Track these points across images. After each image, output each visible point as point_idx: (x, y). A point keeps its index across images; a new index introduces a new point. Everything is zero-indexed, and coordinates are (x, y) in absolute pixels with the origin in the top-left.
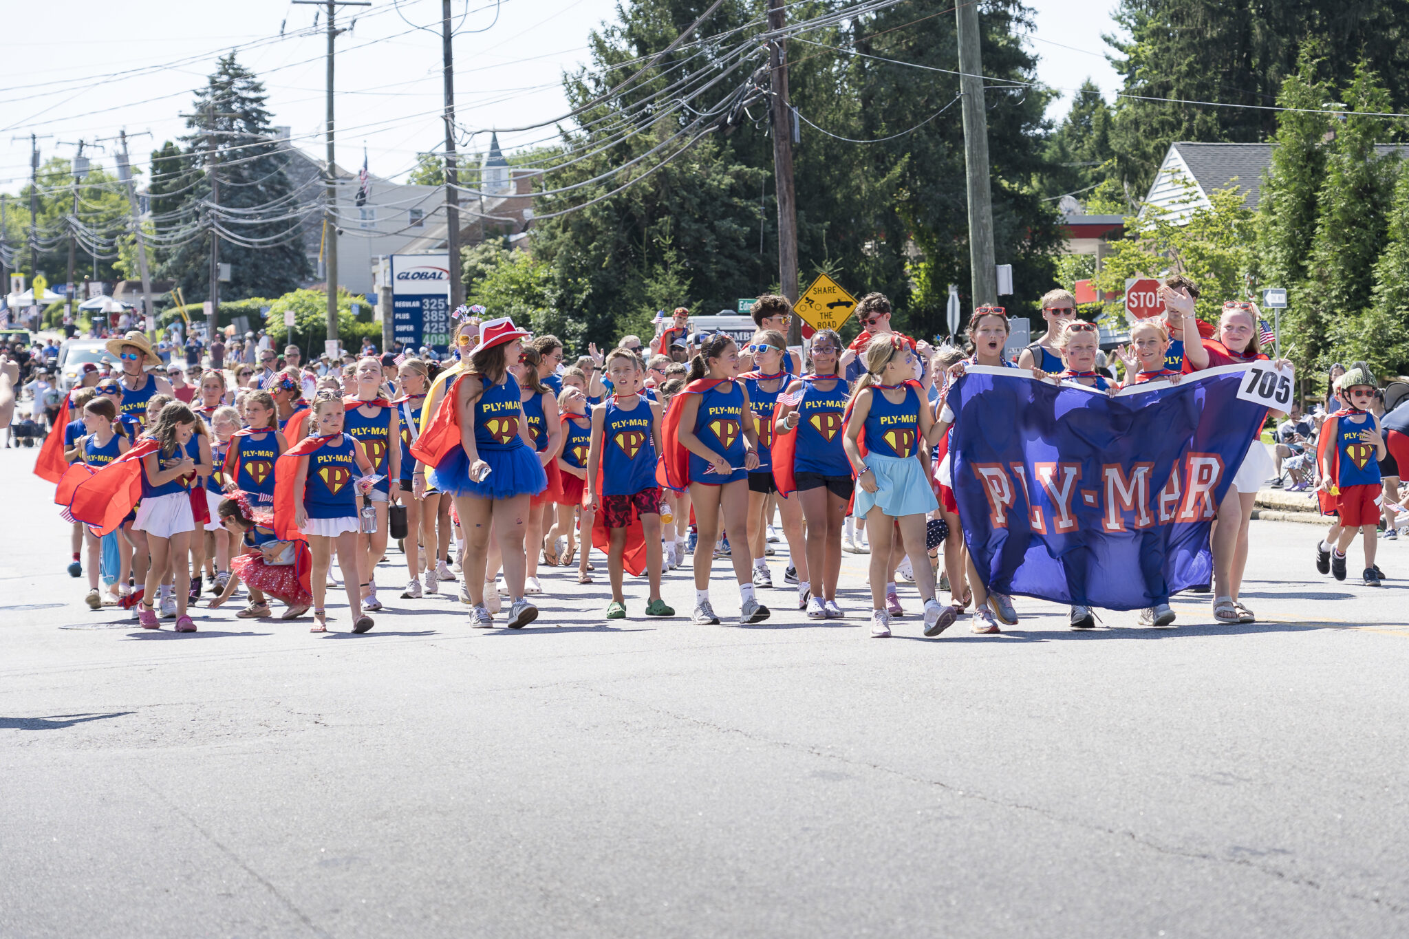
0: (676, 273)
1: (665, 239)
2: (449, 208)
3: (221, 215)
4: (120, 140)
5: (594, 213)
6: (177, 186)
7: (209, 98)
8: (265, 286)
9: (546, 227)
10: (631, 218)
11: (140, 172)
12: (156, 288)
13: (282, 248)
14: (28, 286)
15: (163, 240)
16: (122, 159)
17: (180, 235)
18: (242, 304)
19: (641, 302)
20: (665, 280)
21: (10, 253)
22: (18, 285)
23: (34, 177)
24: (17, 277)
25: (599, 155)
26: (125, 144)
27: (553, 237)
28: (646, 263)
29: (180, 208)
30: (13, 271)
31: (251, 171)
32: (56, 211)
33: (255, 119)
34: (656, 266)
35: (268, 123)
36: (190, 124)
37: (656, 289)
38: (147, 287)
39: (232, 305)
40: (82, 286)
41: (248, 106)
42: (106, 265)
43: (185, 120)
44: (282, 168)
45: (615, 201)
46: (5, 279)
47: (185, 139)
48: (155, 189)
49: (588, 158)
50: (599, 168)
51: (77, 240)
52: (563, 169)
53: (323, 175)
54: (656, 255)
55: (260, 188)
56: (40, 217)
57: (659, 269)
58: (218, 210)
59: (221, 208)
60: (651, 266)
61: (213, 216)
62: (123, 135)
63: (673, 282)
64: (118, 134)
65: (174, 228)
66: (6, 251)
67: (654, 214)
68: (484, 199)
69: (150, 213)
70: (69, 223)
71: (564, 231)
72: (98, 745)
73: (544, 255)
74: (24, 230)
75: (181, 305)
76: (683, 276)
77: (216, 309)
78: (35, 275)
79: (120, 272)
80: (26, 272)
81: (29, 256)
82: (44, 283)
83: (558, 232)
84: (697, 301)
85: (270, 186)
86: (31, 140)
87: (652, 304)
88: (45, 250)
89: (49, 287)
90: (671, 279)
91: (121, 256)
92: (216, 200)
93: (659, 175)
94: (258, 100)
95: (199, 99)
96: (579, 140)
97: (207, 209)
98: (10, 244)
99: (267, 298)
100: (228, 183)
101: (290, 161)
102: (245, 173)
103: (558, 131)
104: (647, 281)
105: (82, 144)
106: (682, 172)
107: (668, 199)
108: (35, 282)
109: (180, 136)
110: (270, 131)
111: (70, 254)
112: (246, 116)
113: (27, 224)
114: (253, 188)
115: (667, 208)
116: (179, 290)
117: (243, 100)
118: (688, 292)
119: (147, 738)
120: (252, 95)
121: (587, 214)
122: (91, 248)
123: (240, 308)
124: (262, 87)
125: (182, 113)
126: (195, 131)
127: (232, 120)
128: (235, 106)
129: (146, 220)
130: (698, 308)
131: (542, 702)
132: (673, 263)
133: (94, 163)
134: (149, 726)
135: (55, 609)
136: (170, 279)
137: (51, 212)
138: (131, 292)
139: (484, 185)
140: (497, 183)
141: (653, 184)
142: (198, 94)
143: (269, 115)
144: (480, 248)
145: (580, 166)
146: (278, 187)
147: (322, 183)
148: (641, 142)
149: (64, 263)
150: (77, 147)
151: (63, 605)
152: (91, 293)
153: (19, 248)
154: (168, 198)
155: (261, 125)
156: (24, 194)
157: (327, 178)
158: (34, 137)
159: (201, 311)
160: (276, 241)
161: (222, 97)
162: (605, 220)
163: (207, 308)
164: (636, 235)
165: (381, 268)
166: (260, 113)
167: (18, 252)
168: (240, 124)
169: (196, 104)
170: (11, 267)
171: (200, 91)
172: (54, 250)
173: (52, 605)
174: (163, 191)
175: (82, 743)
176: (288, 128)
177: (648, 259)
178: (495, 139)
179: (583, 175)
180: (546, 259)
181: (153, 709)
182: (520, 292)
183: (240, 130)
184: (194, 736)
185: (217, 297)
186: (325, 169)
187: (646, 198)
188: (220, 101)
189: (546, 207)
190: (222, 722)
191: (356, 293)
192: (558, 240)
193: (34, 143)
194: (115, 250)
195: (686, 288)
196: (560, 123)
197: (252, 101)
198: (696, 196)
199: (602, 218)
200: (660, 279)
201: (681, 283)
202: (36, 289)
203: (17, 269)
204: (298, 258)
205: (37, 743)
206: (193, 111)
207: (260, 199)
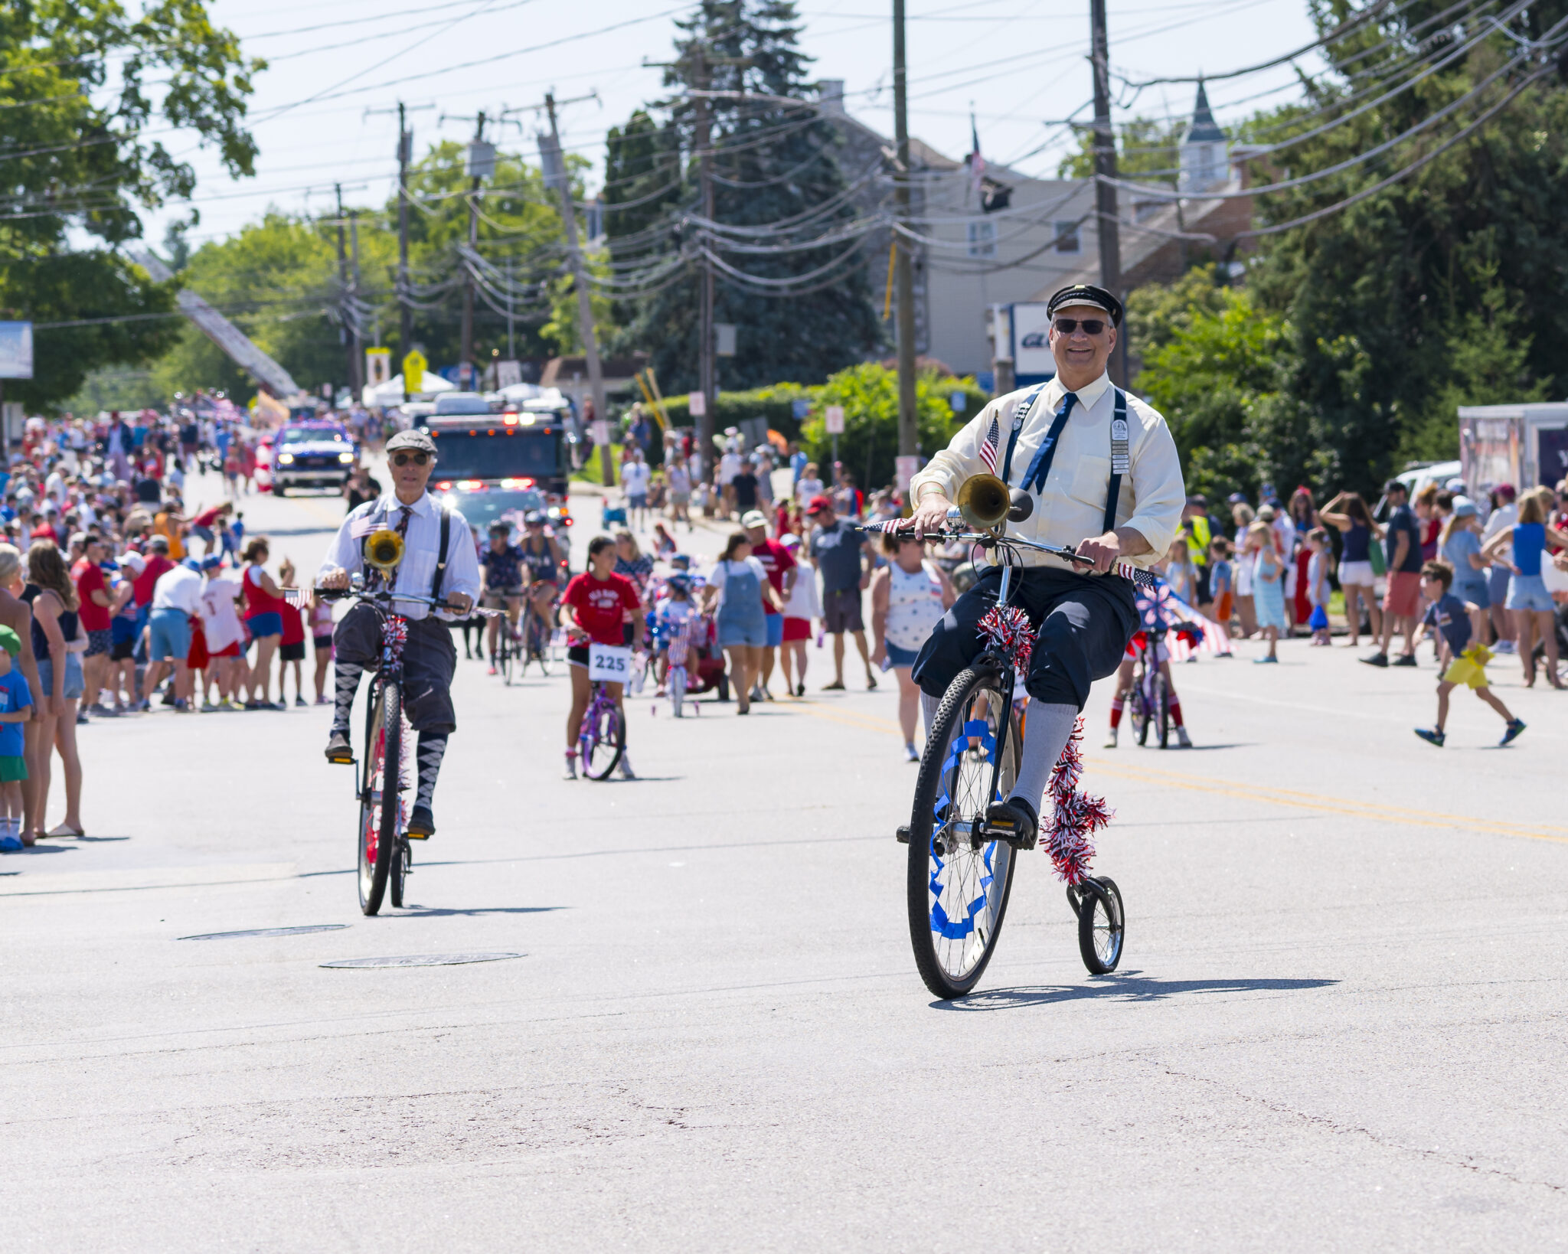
0: (1506, 326)
1: (1484, 265)
2: (1101, 221)
3: (718, 240)
4: (545, 111)
5: (1361, 222)
6: (646, 189)
7: (701, 33)
8: (803, 362)
9: (1277, 249)
10: (1426, 230)
11: (588, 165)
12: (611, 370)
13: (829, 294)
14: (396, 369)
15: (624, 285)
16: (549, 145)
17: (656, 273)
18: (761, 395)
19: (1443, 383)
20: (1484, 339)
21: (367, 312)
22: (378, 369)
23: (404, 177)
24: (377, 355)
25: (1365, 117)
26: (552, 117)
27: (1287, 266)
28: (1453, 311)
29: (653, 227)
30: (368, 344)
31: (775, 160)
32: (445, 237)
33: (780, 66)
34: (1469, 315)
35: (803, 73)
36: (669, 79)
37: (1468, 355)
38: (594, 368)
39: (744, 397)
40: (490, 371)
41: (768, 46)
42: (529, 330)
43: (659, 73)
44: (827, 150)
45: (1398, 201)
46: (358, 357)
47: (659, 105)
48: (612, 194)
49: (1347, 124)
50: (1368, 142)
51: (477, 288)
52: (1304, 146)
53: (887, 166)
54: (1470, 299)
55: (793, 189)
56: (416, 249)
57: (1476, 322)
58: (712, 231)
59: (718, 227)
60: (1462, 314)
61: (703, 242)
62: (550, 101)
63: (1500, 343)
64: (542, 100)
65: (643, 262)
66: (360, 310)
67: (1467, 223)
68: (1184, 203)
69: (602, 238)
70: (461, 258)
71: (1308, 255)
72: (301, 1162)
73: (1271, 299)
74: (390, 269)
75: (654, 399)
76: (1514, 334)
77: (711, 405)
78: (407, 350)
79: (552, 343)
80: (391, 345)
81: (396, 318)
82: (423, 363)
83: (1298, 259)
84: (1543, 375)
85: (806, 182)
86: (397, 115)
87: (1461, 381)
88: (425, 306)
89: (433, 369)
90: (1496, 338)
91: (556, 314)
92: (709, 209)
93: (1474, 152)
94: (787, 34)
95: (685, 36)
96: (1332, 91)
97: (694, 227)
98: (368, 299)
99: (805, 383)
100: (734, 182)
101: (841, 139)
102: (765, 164)
103: (1296, 77)
104: (1453, 342)
105: (482, 118)
106: (1516, 147)
107: (1492, 195)
108: (407, 363)
109: (651, 99)
110: (808, 88)
111: (465, 316)
112: (764, 61)
113: (395, 260)
114: (779, 188)
115: (1489, 212)
116: (650, 373)
117: (761, 35)
118: (1527, 361)
119: (386, 1150)
120: (776, 25)
121: (1348, 223)
122: (504, 305)
123: (756, 404)
124: (796, 9)
125: (651, 60)
126: (678, 89)
127: (739, 71)
128: (747, 47)
129: (595, 249)
130: (1546, 390)
131: (1063, 1084)
132: (1499, 310)
133: (505, 149)
134: (396, 1130)
135: (328, 933)
136: (638, 353)
137: (437, 239)
138: (571, 377)
139: (1184, 176)
140: (1207, 173)
141: (1467, 169)
142: (681, 25)
143: (805, 58)
144: (1178, 287)
145: (1334, 139)
146: (820, 187)
147: (888, 179)
148: (1441, 94)
149: (455, 330)
150: (475, 125)
151: (343, 926)
152: (501, 381)
153: (382, 303)
154: (633, 210)
155: (792, 78)
156: (390, 208)
157: (895, 169)
158: (402, 109)
159: (685, 409)
160: (818, 280)
161: (724, 29)
162: (1381, 234)
163: (696, 403)
164: (1436, 258)
165: (999, 328)
166: (791, 57)
167: (380, 310)
168: (754, 76)
169: (678, 44)
170: (366, 337)
171: (686, 20)
172: (441, 307)
173: (325, 928)
174: (623, 199)
175: (275, 1158)
176: (840, 83)
177: (1457, 303)
178: (1201, 90)
179: (1338, 153)
180: (1277, 306)
181: (414, 1101)
182: (1226, 368)
183: (756, 88)
184: (465, 1145)
185: (714, 384)
186: (891, 154)
187: (1452, 195)
188: (721, 36)
189: (1277, 214)
190: (519, 1123)
191: (962, 370)
192: (1297, 273)
193: (402, 119)
194: (545, 304)
195: (1522, 353)
196: (1299, 61)
197: (776, 35)
198: (1543, 187)
199: (1374, 230)
200: (1477, 338)
201: (1513, 345)
202: (409, 376)
203: (377, 340)
204: (858, 314)
205: (200, 1160)
206: (673, 56)
207: (792, 208)
